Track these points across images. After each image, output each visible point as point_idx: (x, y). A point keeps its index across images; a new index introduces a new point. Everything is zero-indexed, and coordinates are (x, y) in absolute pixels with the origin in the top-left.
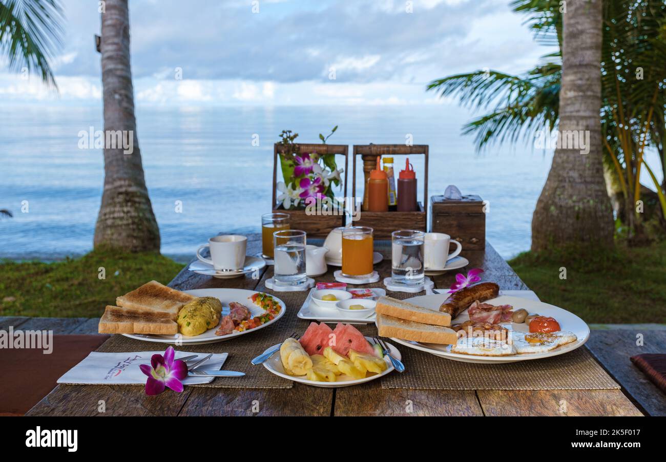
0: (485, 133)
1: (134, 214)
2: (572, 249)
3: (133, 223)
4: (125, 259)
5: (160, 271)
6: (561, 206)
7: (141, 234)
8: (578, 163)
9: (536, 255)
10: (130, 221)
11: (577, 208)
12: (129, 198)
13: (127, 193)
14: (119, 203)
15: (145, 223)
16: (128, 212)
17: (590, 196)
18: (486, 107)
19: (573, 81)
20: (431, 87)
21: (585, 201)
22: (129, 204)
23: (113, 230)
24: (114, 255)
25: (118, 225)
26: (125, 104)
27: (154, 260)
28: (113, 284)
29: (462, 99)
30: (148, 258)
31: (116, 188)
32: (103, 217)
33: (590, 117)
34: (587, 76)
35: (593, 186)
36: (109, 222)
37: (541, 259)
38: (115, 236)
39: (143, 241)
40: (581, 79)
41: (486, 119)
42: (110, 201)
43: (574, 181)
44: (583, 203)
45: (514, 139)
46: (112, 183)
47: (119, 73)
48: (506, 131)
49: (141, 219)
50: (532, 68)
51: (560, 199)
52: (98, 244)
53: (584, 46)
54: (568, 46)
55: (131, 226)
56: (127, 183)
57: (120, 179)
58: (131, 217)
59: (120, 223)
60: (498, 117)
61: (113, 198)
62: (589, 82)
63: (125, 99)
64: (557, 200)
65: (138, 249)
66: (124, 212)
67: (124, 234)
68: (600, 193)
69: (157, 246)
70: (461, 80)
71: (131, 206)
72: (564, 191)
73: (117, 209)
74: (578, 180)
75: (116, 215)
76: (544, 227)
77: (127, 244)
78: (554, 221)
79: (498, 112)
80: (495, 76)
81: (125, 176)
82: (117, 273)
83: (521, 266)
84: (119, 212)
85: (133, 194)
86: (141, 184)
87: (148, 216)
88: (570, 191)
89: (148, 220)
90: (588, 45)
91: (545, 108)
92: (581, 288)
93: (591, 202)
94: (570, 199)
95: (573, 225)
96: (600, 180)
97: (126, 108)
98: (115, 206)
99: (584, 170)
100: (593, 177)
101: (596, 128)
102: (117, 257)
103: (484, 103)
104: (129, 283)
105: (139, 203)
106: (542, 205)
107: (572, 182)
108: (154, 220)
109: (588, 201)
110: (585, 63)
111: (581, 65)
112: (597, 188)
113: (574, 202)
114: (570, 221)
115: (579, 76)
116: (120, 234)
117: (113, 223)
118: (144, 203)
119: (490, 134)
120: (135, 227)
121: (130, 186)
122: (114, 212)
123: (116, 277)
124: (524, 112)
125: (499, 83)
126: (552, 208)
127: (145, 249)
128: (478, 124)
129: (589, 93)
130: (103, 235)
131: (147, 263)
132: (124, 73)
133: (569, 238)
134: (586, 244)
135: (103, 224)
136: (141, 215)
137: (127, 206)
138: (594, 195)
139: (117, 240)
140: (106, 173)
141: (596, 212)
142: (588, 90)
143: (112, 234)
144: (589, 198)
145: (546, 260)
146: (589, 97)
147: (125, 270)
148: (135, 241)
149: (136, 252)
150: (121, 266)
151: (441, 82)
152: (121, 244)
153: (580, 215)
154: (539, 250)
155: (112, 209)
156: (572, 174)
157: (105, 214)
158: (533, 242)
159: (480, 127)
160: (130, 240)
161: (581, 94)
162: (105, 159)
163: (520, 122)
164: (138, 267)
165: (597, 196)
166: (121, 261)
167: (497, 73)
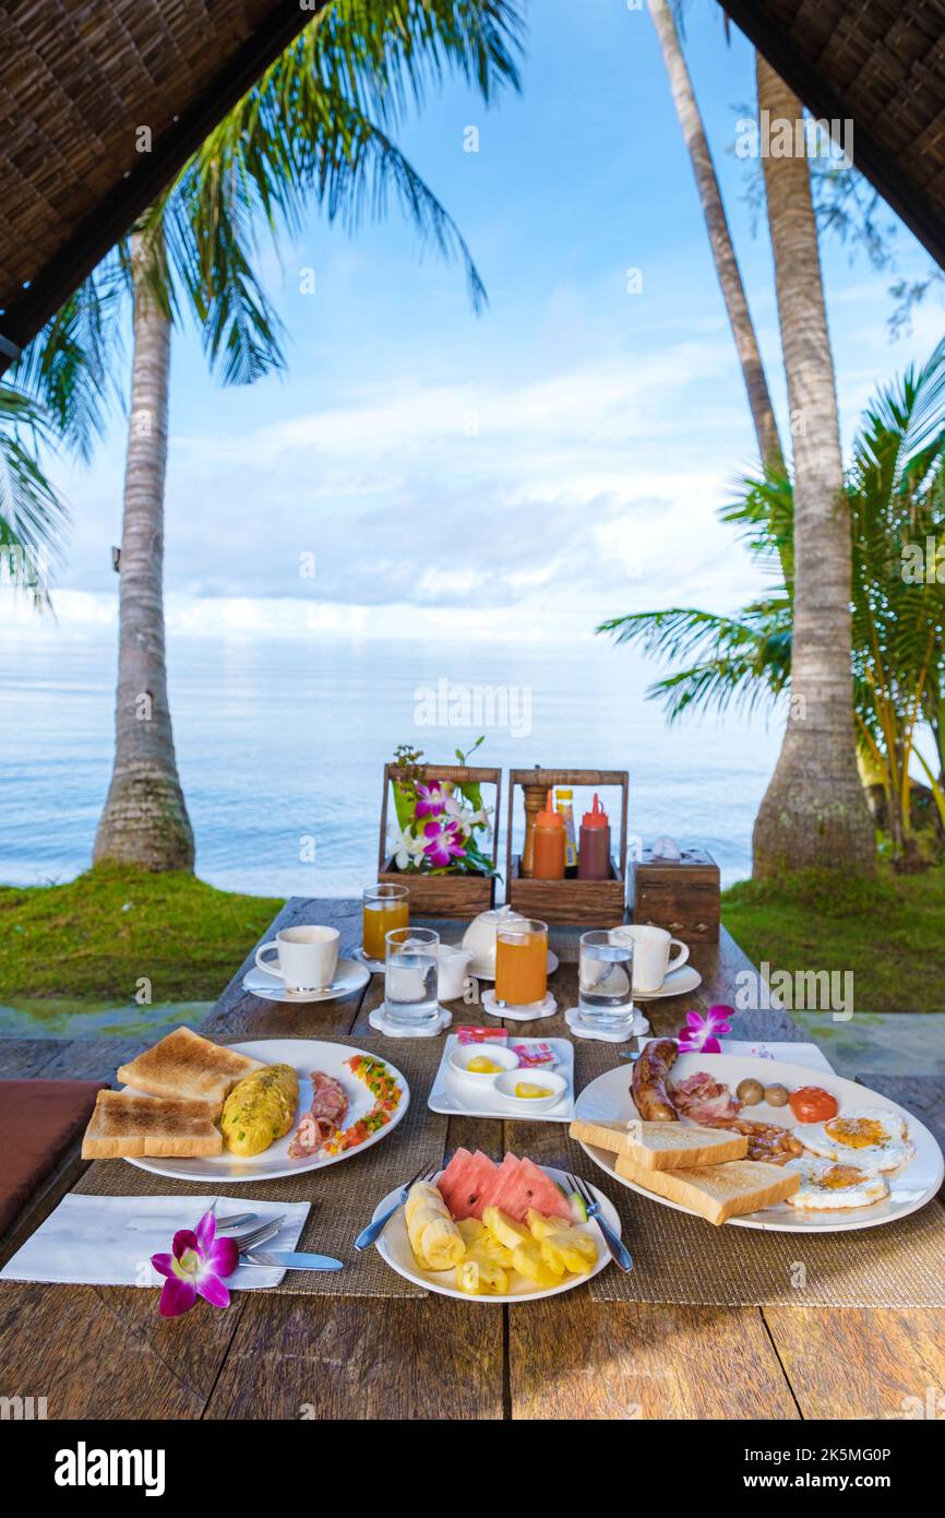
0: (679, 699)
1: (156, 813)
2: (814, 879)
3: (155, 827)
4: (141, 883)
5: (193, 904)
6: (796, 814)
7: (166, 844)
8: (820, 750)
9: (760, 886)
10: (150, 824)
11: (820, 818)
12: (151, 789)
13: (147, 781)
14: (135, 795)
15: (173, 827)
16: (148, 810)
17: (839, 799)
18: (681, 660)
19: (810, 630)
20: (602, 628)
21: (833, 806)
22: (150, 798)
23: (124, 838)
24: (124, 876)
25: (132, 830)
26: (151, 649)
27: (184, 885)
28: (120, 925)
29: (647, 647)
30: (175, 882)
31: (132, 773)
32: (110, 818)
33: (837, 683)
34: (831, 624)
35: (843, 784)
36: (119, 825)
37: (769, 893)
38: (125, 848)
39: (168, 855)
40: (822, 628)
41: (681, 677)
42: (122, 793)
43: (815, 776)
44: (830, 810)
45: (723, 705)
46: (126, 766)
47: (144, 602)
48: (710, 695)
49: (166, 822)
50: (748, 603)
51: (795, 803)
52: (101, 858)
53: (825, 580)
54: (803, 579)
55: (151, 832)
56: (148, 765)
57: (139, 760)
58: (152, 818)
59: (135, 826)
60: (698, 675)
61: (126, 789)
62: (834, 633)
63: (152, 642)
64: (790, 804)
65: (160, 868)
66: (141, 810)
67: (140, 844)
68: (853, 795)
69: (190, 862)
70: (645, 620)
71: (153, 801)
72: (800, 791)
73: (132, 804)
74: (821, 776)
75: (130, 814)
76: (772, 844)
77: (144, 860)
78: (786, 836)
79: (698, 667)
80: (695, 616)
81: (146, 755)
82: (125, 908)
83: (738, 903)
84: (134, 809)
85: (157, 783)
86: (170, 768)
87: (179, 816)
88: (810, 791)
89: (178, 822)
90: (833, 579)
91: (768, 666)
92: (831, 943)
93: (842, 808)
94: (808, 803)
95: (814, 842)
96: (854, 775)
97: (153, 654)
98: (128, 801)
99: (830, 761)
100: (843, 770)
101: (846, 699)
102: (128, 879)
103: (678, 656)
104: (144, 924)
105: (166, 796)
106: (768, 810)
107: (813, 778)
108: (187, 822)
109: (837, 808)
110: (828, 605)
111: (822, 608)
112: (850, 787)
113: (816, 808)
114: (811, 836)
115: (820, 622)
116: (134, 844)
117: (125, 826)
118: (172, 797)
119: (687, 698)
120: (157, 832)
121: (152, 770)
122: (126, 810)
123: (124, 914)
124: (736, 669)
125: (701, 626)
126: (784, 816)
127: (171, 866)
128: (669, 684)
129: (835, 648)
130: (109, 844)
131: (174, 890)
132: (152, 603)
133: (810, 862)
134: (836, 871)
135: (109, 829)
136: (167, 814)
137: (146, 800)
138: (845, 797)
139: (130, 853)
140: (118, 750)
141: (848, 824)
142: (833, 643)
143: (122, 844)
144: (837, 803)
145: (775, 895)
146: (835, 654)
147: (138, 902)
148: (155, 855)
149: (156, 871)
150: (133, 895)
151: (617, 623)
152: (135, 859)
153: (826, 828)
154: (765, 879)
155: (124, 805)
156: (811, 765)
157: (113, 813)
158: (756, 867)
159: (673, 688)
160: (148, 853)
161: (823, 649)
162: (117, 730)
163: (731, 681)
164: (159, 897)
165: (850, 800)
166: (133, 886)
167: (699, 613)
